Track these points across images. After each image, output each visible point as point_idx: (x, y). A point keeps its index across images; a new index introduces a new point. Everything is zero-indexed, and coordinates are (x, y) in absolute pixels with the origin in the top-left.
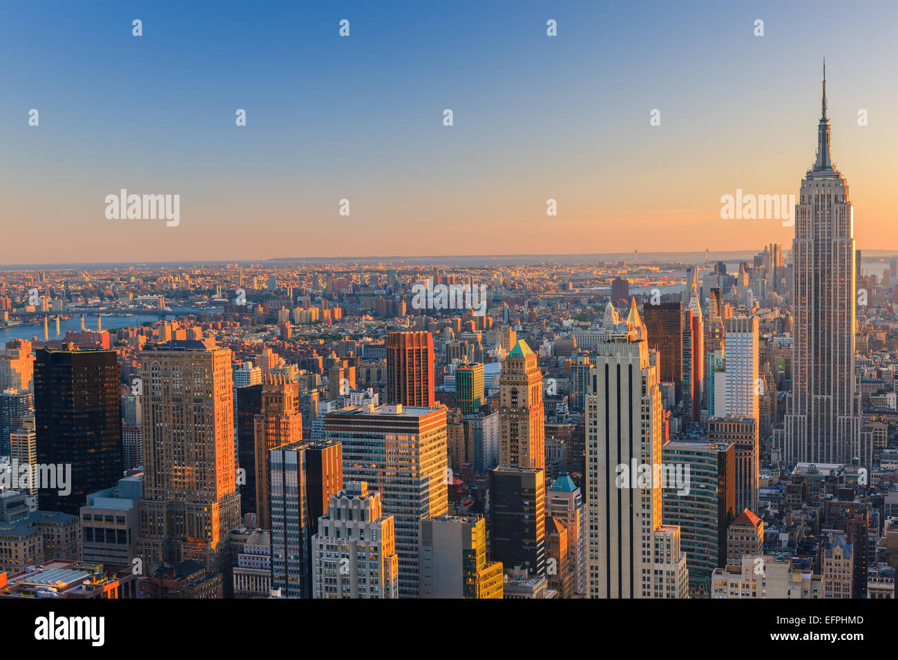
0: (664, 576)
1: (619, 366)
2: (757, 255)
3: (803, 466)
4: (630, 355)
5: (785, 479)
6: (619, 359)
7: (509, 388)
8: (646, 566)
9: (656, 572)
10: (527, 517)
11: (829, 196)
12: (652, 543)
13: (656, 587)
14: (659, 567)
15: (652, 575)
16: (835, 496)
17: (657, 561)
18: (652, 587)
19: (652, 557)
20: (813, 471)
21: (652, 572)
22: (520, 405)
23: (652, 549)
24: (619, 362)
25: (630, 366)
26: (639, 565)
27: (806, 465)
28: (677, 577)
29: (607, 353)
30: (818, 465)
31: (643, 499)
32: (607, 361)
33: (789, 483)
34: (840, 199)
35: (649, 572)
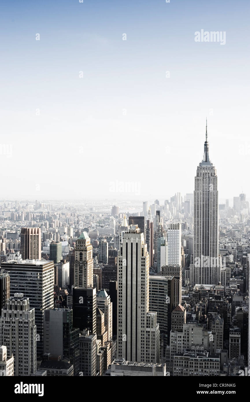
0: (150, 333)
1: (132, 244)
2: (172, 197)
3: (197, 286)
4: (137, 239)
5: (192, 291)
6: (132, 240)
7: (79, 252)
8: (143, 329)
9: (147, 332)
10: (89, 308)
11: (209, 173)
12: (145, 319)
13: (147, 338)
14: (148, 329)
15: (145, 333)
16: (213, 298)
17: (147, 327)
18: (145, 338)
19: (145, 325)
20: (202, 288)
21: (145, 332)
22: (84, 259)
23: (145, 322)
24: (132, 242)
25: (137, 244)
26: (140, 329)
27: (199, 285)
28: (156, 333)
29: (127, 238)
30: (204, 285)
31: (142, 300)
32: (127, 242)
33: (193, 293)
34: (213, 175)
35: (144, 332)
